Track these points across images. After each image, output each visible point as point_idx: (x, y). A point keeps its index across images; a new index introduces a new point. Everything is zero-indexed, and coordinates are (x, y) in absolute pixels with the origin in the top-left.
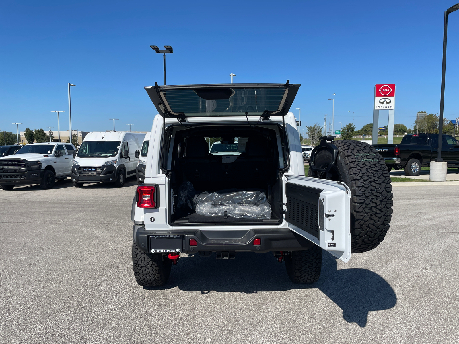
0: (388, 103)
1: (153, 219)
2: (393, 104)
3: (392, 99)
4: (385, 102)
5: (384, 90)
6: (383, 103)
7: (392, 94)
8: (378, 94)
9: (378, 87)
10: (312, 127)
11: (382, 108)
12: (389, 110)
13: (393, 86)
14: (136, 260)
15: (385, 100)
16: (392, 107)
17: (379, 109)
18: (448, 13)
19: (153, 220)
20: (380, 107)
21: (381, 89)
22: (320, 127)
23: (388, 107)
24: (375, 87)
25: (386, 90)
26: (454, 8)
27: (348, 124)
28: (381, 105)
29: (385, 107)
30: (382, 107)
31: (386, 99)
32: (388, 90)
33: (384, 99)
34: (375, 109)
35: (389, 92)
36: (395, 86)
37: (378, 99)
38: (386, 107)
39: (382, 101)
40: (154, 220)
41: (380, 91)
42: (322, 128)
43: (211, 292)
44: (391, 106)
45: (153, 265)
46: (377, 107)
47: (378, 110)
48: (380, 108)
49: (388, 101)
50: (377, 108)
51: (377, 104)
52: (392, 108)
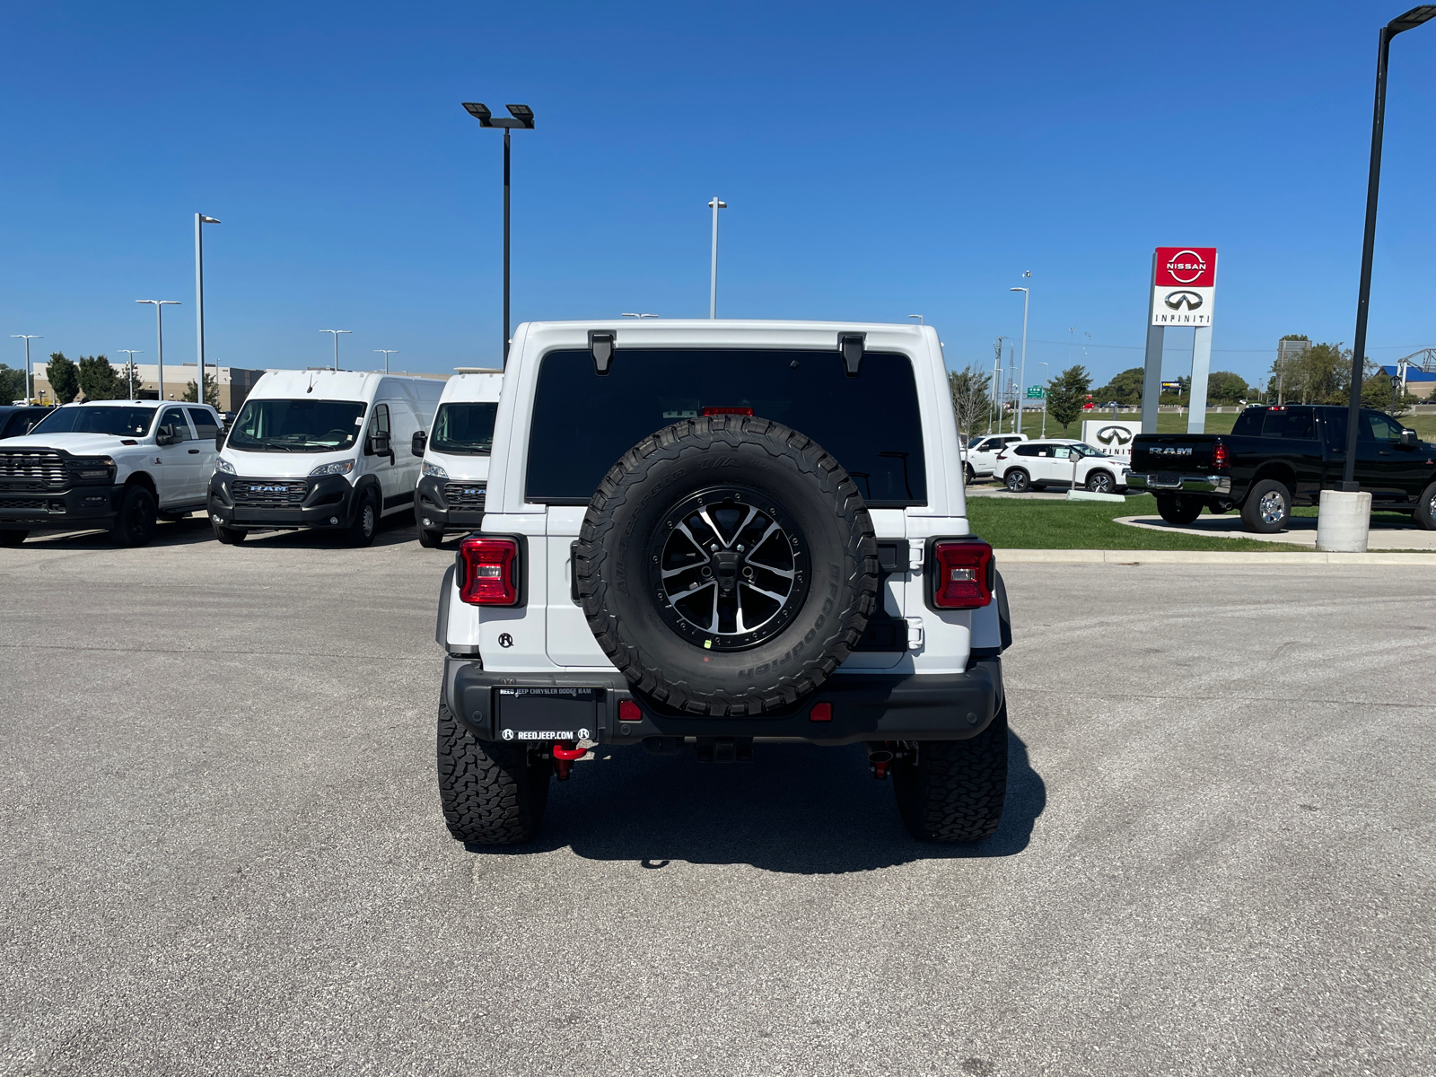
0: (1192, 307)
1: (508, 640)
2: (1207, 309)
3: (1207, 293)
4: (1185, 303)
5: (1181, 266)
6: (1176, 306)
7: (1206, 280)
8: (1163, 279)
9: (1164, 254)
10: (959, 373)
11: (1175, 322)
12: (1196, 327)
13: (1209, 255)
14: (448, 762)
15: (1184, 298)
16: (1205, 319)
17: (1163, 323)
18: (1389, 33)
19: (506, 643)
20: (1169, 318)
21: (1173, 261)
22: (981, 375)
23: (1191, 319)
24: (1154, 255)
25: (1188, 266)
26: (1408, 18)
27: (1069, 368)
28: (1170, 312)
29: (1183, 318)
30: (1173, 317)
31: (1186, 295)
32: (1195, 266)
33: (1182, 295)
34: (1154, 323)
35: (1196, 271)
36: (1217, 255)
37: (1162, 292)
38: (1187, 319)
39: (1174, 300)
40: (511, 644)
41: (1170, 269)
42: (989, 379)
43: (672, 862)
44: (1201, 317)
45: (500, 779)
46: (1160, 318)
47: (1163, 326)
48: (1168, 322)
49: (1194, 300)
50: (1160, 322)
51: (1160, 309)
52: (1204, 323)
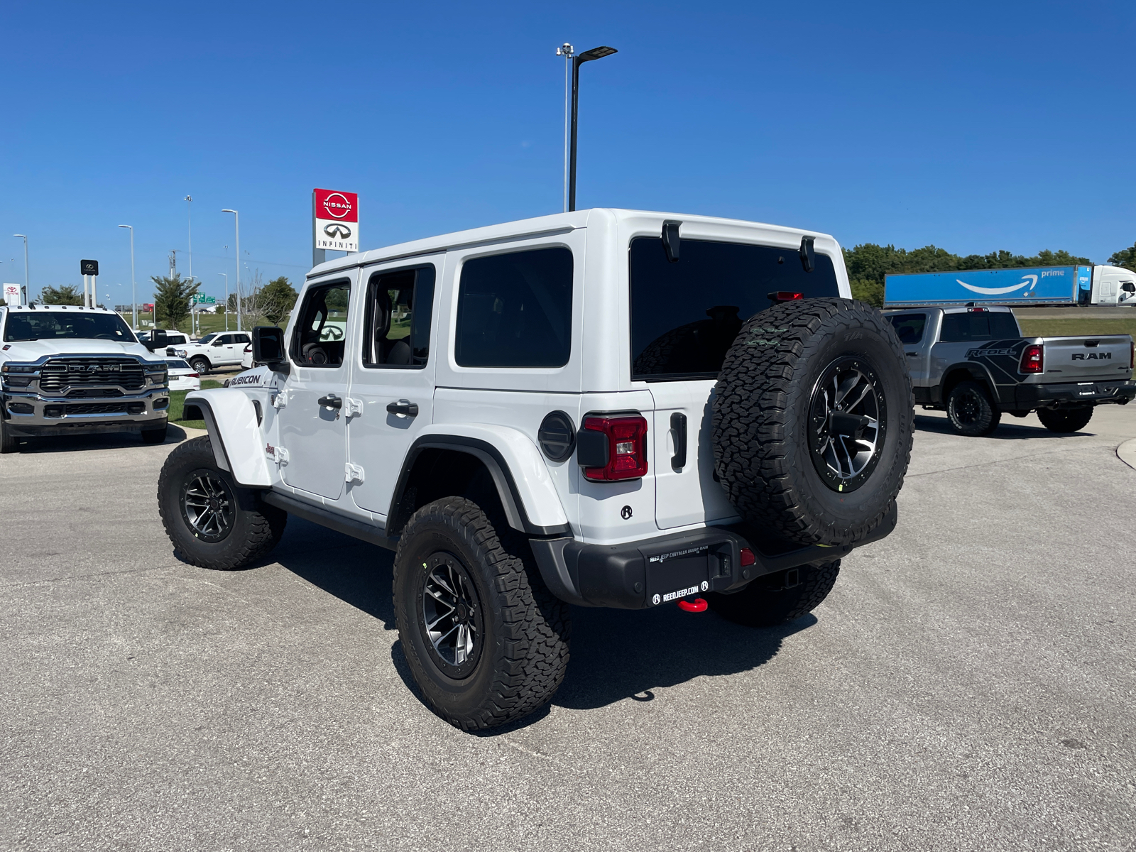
0: (344, 236)
1: (628, 512)
2: (354, 238)
3: (353, 227)
4: (338, 233)
5: (333, 205)
6: (333, 235)
7: (352, 217)
8: (322, 214)
9: (321, 195)
10: (171, 278)
11: (333, 247)
12: (348, 252)
13: (352, 198)
15: (338, 229)
16: (353, 246)
17: (324, 247)
18: (579, 61)
20: (328, 244)
21: (327, 200)
22: (192, 281)
23: (344, 246)
24: (313, 194)
25: (339, 205)
26: (594, 53)
28: (329, 239)
29: (338, 245)
30: (331, 244)
31: (340, 227)
32: (344, 206)
33: (336, 227)
34: (318, 247)
35: (346, 209)
36: (358, 199)
37: (321, 223)
38: (341, 245)
39: (331, 230)
40: (630, 515)
41: (326, 206)
42: (199, 285)
44: (351, 244)
46: (322, 243)
47: (324, 250)
48: (327, 247)
49: (345, 231)
50: (322, 247)
51: (321, 236)
52: (353, 249)
